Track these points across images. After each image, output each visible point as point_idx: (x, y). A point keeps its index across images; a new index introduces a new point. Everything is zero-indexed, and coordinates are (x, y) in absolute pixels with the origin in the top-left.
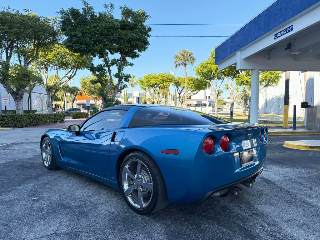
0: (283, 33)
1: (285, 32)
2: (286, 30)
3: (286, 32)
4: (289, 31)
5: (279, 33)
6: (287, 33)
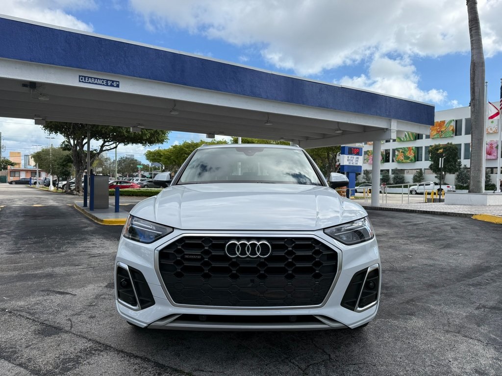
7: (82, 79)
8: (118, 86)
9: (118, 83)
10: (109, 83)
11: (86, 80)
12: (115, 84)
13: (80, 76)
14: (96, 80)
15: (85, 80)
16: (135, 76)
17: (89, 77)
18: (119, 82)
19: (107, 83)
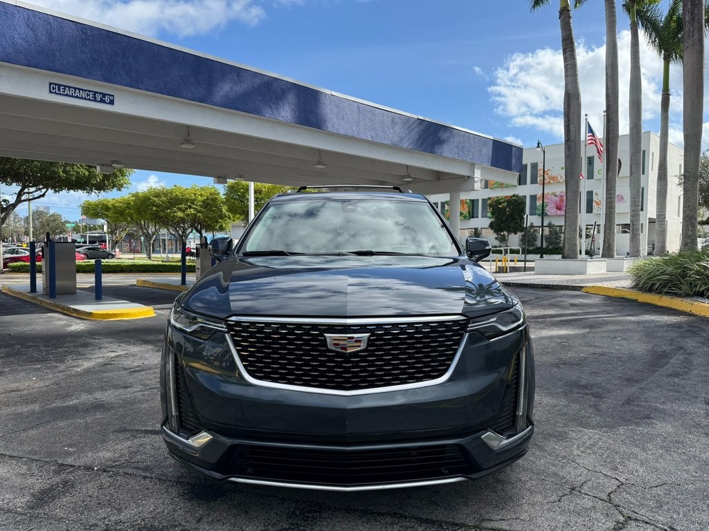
7: (55, 88)
8: (112, 102)
9: (111, 98)
10: (99, 97)
11: (61, 90)
12: (106, 99)
13: (50, 84)
14: (77, 90)
15: (59, 90)
16: (140, 89)
17: (66, 86)
18: (113, 96)
19: (95, 97)
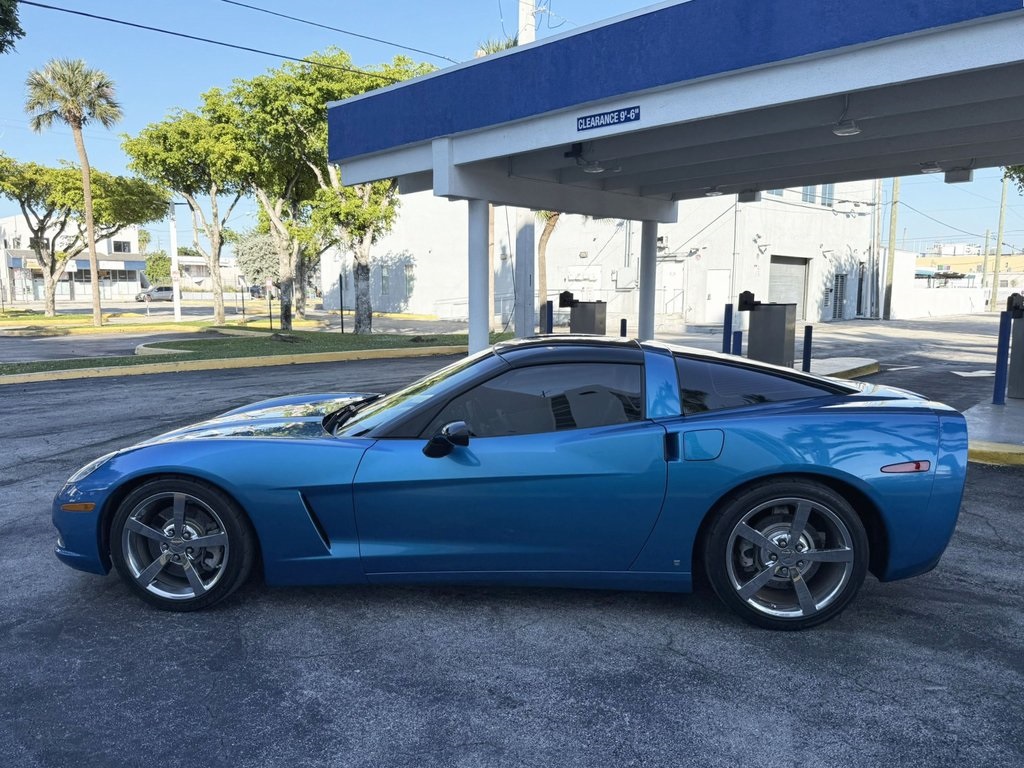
0: (608, 119)
1: (613, 118)
2: (619, 115)
3: (619, 118)
4: (628, 120)
5: (594, 116)
6: (620, 122)
